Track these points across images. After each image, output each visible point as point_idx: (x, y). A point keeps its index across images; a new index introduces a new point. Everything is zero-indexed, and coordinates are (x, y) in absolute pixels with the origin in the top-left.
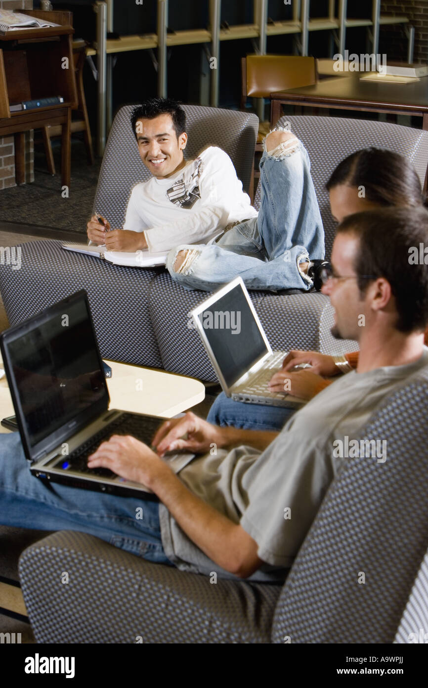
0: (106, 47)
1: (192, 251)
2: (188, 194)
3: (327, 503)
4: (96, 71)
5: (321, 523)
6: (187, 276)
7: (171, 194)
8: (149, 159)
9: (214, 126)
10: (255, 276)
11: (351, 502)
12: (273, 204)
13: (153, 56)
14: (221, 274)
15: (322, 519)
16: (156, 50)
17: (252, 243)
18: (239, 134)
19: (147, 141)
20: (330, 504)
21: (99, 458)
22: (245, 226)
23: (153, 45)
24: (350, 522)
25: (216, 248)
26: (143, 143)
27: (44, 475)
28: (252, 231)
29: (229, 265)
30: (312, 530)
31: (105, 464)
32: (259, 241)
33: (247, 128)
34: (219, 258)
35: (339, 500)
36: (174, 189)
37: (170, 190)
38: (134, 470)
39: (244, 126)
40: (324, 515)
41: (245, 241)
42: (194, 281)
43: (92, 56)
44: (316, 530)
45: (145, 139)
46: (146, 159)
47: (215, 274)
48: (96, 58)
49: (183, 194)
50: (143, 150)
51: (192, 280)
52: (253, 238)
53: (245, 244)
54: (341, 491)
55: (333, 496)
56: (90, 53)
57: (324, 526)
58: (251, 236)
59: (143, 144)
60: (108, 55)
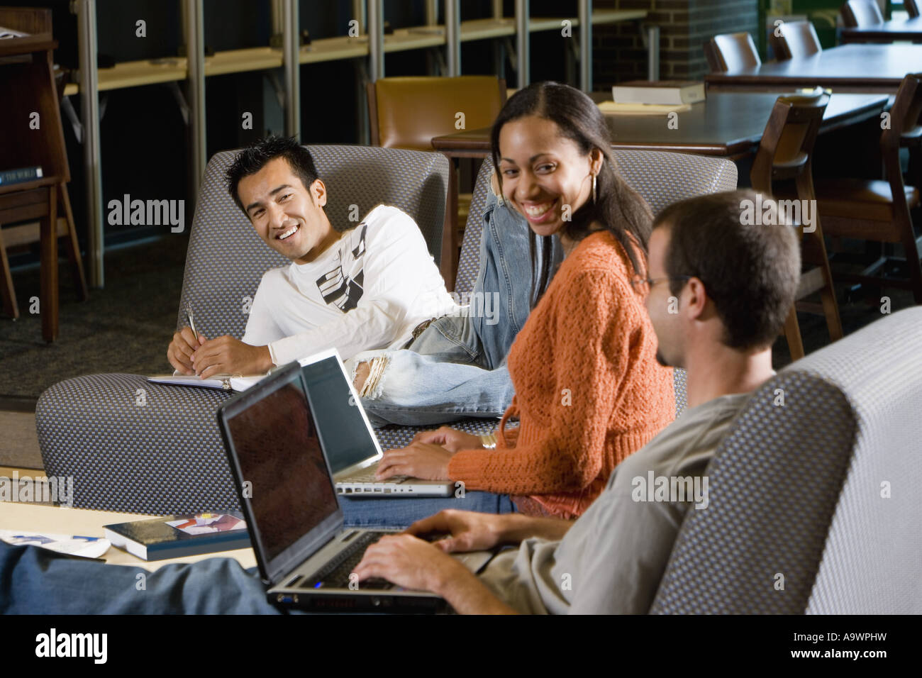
0: (97, 81)
1: (378, 359)
2: (348, 283)
3: (679, 548)
4: (79, 125)
5: (674, 575)
6: (376, 400)
7: (323, 286)
8: (274, 236)
9: (377, 176)
10: (481, 389)
11: (711, 540)
12: (506, 278)
13: (180, 94)
14: (427, 393)
15: (674, 570)
16: (185, 84)
17: (461, 348)
18: (420, 186)
19: (262, 208)
20: (684, 548)
21: (367, 566)
22: (448, 321)
23: (181, 75)
24: (712, 566)
25: (413, 355)
26: (256, 214)
27: (289, 597)
28: (460, 330)
29: (439, 377)
30: (662, 587)
31: (376, 572)
32: (472, 344)
33: (432, 176)
34: (422, 368)
35: (695, 541)
36: (328, 277)
37: (321, 281)
38: (418, 572)
39: (427, 174)
40: (677, 564)
41: (450, 346)
42: (387, 408)
43: (71, 97)
44: (667, 587)
45: (255, 205)
46: (270, 236)
47: (420, 393)
48: (77, 100)
49: (339, 286)
50: (261, 224)
51: (384, 407)
52: (462, 341)
53: (452, 349)
54: (697, 528)
55: (687, 537)
56: (71, 90)
57: (678, 579)
58: (458, 338)
59: (258, 216)
60: (102, 94)
